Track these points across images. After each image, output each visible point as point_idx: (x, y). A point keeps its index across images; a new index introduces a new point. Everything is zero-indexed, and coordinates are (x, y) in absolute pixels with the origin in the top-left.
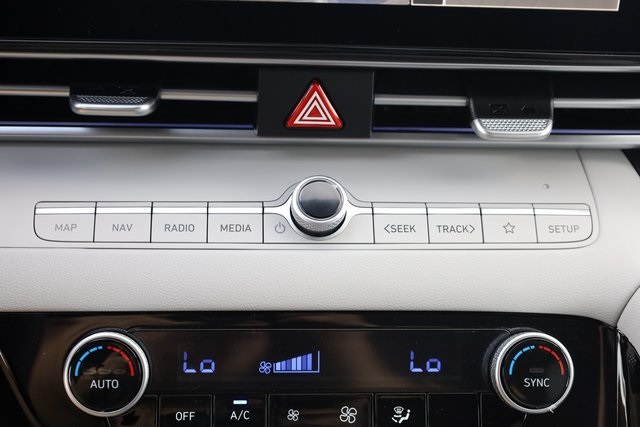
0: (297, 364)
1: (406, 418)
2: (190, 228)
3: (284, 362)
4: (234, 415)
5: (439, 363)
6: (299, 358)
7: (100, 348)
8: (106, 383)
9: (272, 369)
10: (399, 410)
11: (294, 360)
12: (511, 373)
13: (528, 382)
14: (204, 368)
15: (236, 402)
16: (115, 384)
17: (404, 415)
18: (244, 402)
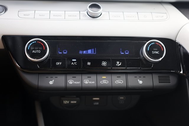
0: (89, 51)
1: (120, 65)
2: (60, 16)
3: (86, 51)
4: (72, 63)
5: (128, 52)
6: (90, 50)
7: (35, 42)
8: (37, 51)
9: (83, 53)
10: (118, 63)
11: (89, 50)
12: (148, 50)
13: (153, 52)
14: (64, 52)
15: (73, 60)
16: (39, 51)
17: (119, 64)
18: (75, 60)
